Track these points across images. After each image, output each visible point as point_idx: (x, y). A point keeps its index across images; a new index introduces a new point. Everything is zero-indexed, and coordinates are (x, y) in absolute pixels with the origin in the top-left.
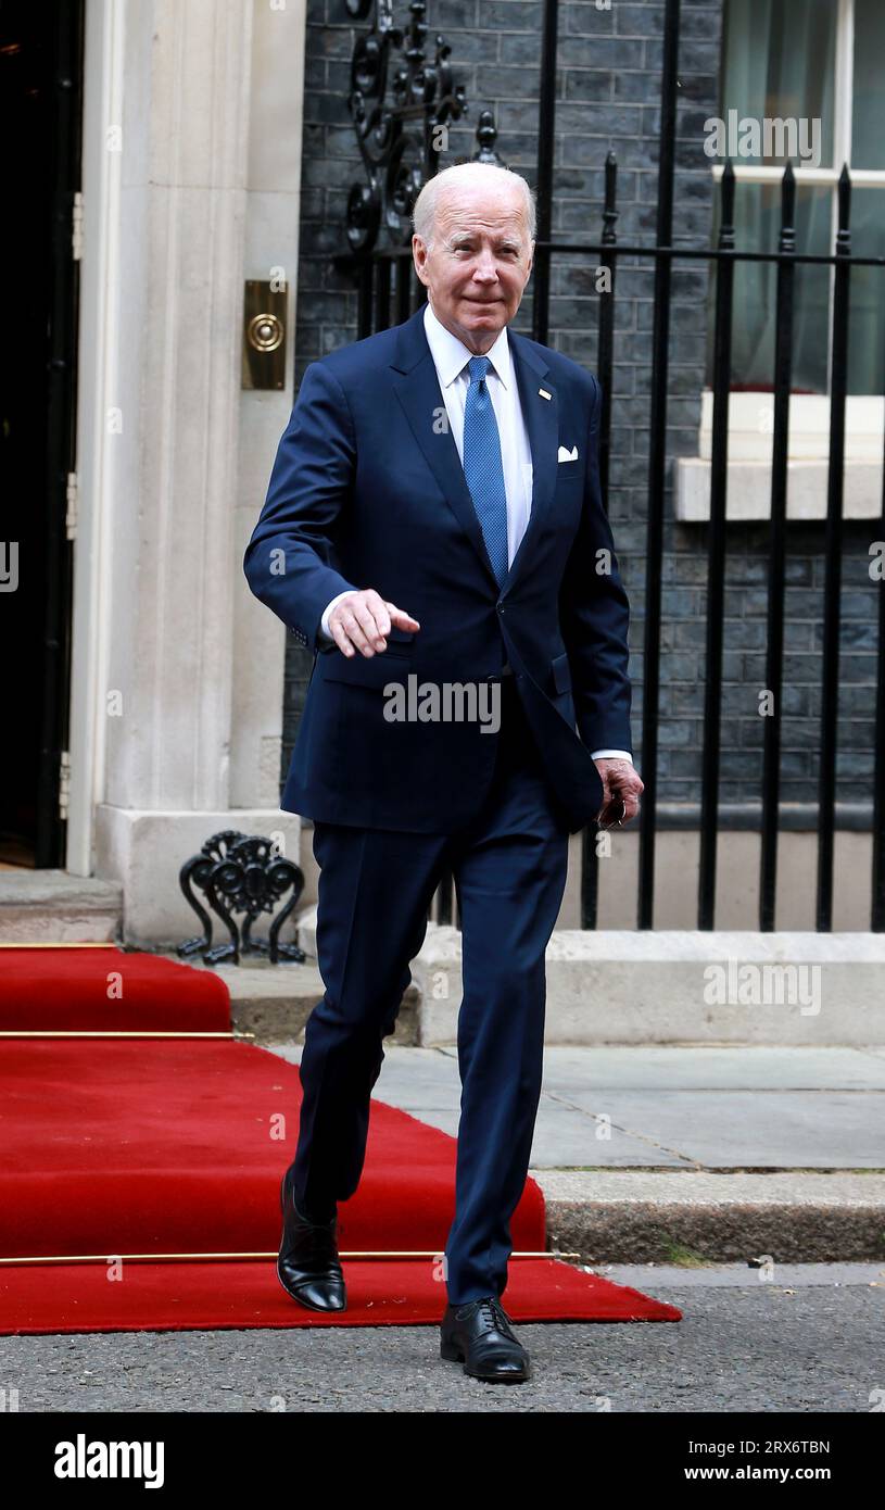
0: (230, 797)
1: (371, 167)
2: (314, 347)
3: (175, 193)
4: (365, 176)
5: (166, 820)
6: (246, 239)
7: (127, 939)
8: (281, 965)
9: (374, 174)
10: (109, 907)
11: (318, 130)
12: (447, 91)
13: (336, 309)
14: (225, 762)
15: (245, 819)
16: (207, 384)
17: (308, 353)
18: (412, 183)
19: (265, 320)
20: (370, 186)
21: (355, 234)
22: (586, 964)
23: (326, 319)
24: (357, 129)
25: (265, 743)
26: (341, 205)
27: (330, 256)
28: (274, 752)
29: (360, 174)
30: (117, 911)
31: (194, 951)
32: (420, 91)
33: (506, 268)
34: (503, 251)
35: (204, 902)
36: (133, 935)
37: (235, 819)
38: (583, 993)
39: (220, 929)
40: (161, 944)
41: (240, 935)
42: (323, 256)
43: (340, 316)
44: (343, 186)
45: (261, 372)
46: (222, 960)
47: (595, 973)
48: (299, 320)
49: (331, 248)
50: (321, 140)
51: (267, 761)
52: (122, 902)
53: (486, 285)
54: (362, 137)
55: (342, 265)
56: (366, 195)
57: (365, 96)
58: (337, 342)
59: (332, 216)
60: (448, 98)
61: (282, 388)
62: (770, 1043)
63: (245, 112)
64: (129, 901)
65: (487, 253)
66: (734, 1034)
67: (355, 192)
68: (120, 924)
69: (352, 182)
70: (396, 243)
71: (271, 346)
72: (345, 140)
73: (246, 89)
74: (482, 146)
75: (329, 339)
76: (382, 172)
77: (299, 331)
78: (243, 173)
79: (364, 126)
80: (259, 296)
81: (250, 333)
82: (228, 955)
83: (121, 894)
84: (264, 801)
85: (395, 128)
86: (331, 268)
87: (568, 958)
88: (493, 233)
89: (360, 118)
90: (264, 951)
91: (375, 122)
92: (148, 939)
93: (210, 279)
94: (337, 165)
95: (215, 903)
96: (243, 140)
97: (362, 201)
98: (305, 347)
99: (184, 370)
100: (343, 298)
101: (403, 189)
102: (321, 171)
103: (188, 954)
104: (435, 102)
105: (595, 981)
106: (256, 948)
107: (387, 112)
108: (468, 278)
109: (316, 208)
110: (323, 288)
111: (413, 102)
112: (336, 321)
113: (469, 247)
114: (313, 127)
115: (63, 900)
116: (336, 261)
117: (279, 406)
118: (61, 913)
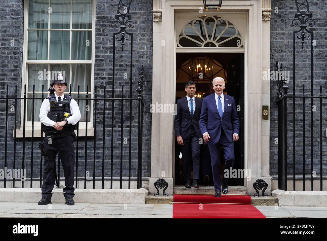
0: (262, 175)
2: (273, 114)
3: (252, 94)
6: (262, 100)
10: (245, 190)
11: (273, 86)
14: (261, 170)
15: (264, 178)
19: (265, 111)
22: (302, 195)
23: (275, 111)
25: (267, 168)
30: (247, 190)
33: (220, 87)
34: (220, 86)
35: (257, 189)
36: (248, 193)
37: (262, 178)
38: (302, 199)
45: (265, 117)
47: (304, 196)
48: (270, 111)
49: (275, 101)
51: (267, 170)
53: (218, 89)
59: (275, 97)
61: (268, 120)
63: (261, 83)
65: (218, 86)
68: (247, 192)
71: (266, 114)
75: (275, 113)
77: (270, 113)
78: (261, 91)
80: (265, 108)
81: (263, 113)
83: (247, 188)
84: (267, 176)
87: (300, 194)
88: (219, 84)
92: (250, 194)
93: (257, 105)
94: (275, 90)
96: (261, 87)
99: (254, 118)
100: (276, 108)
103: (255, 196)
105: (304, 197)
108: (217, 88)
109: (273, 96)
110: (274, 106)
113: (217, 85)
115: (239, 189)
116: (276, 103)
117: (268, 123)
118: (239, 190)
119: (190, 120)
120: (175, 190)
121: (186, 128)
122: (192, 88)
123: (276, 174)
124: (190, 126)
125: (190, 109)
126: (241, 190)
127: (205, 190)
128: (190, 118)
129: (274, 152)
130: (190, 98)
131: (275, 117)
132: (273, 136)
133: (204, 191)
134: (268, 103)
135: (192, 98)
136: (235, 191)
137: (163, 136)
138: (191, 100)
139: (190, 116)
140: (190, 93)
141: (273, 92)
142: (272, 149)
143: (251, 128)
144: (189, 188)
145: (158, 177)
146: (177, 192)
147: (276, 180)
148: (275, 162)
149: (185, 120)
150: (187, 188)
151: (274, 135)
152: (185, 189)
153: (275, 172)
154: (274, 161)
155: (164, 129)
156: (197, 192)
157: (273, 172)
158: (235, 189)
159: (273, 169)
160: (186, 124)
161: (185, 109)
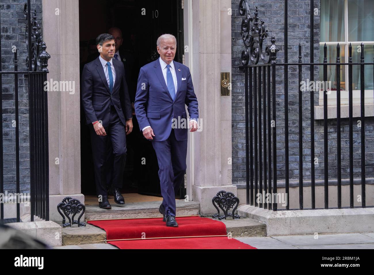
0: (221, 183)
1: (247, 47)
2: (235, 86)
3: (205, 55)
4: (245, 49)
5: (208, 188)
6: (221, 64)
7: (201, 214)
8: (235, 219)
9: (247, 49)
10: (197, 207)
11: (235, 39)
12: (264, 31)
13: (239, 77)
14: (220, 176)
15: (225, 188)
16: (213, 95)
17: (234, 87)
18: (257, 51)
19: (225, 82)
20: (247, 51)
21: (243, 62)
22: (301, 217)
23: (238, 80)
24: (243, 40)
25: (228, 171)
26: (240, 55)
27: (238, 66)
28: (231, 173)
29: (244, 48)
30: (199, 208)
31: (216, 217)
32: (257, 31)
33: (172, 51)
35: (218, 206)
36: (202, 213)
37: (223, 188)
38: (301, 223)
39: (221, 212)
40: (209, 215)
41: (226, 213)
42: (237, 66)
43: (241, 79)
44: (240, 51)
45: (224, 92)
46: (223, 218)
48: (232, 80)
49: (238, 65)
50: (235, 42)
51: (229, 175)
52: (200, 206)
53: (170, 54)
54: (244, 41)
55: (241, 68)
56: (246, 53)
57: (245, 32)
58: (240, 85)
59: (238, 58)
60: (264, 33)
61: (229, 95)
62: (342, 233)
63: (220, 36)
64: (201, 206)
65: (169, 49)
66: (334, 231)
67: (243, 53)
68: (200, 211)
69: (242, 50)
70: (253, 64)
71: (226, 86)
72: (241, 41)
73: (219, 32)
74: (272, 43)
75: (239, 84)
76: (249, 49)
77: (232, 82)
78: (219, 50)
79: (245, 39)
80: (224, 76)
81: (222, 84)
82: (224, 217)
83: (199, 205)
84: (229, 184)
85: (252, 39)
86: (238, 69)
87: (298, 216)
88: (170, 46)
89: (244, 37)
90: (231, 216)
91: (247, 37)
92: (206, 214)
93: (213, 73)
94: (239, 47)
95: (220, 206)
96: (219, 43)
97: (245, 55)
98: (234, 86)
99: (208, 93)
100: (241, 75)
101: (254, 52)
102: (236, 48)
103: (215, 217)
104: (261, 33)
106: (229, 215)
107: (250, 35)
108: (166, 53)
109: (235, 56)
110: (237, 73)
111: (256, 34)
112: (240, 80)
113: (166, 48)
114: (234, 39)
115: (187, 206)
116: (239, 67)
117: (229, 99)
118: (187, 209)
119: (107, 98)
120: (87, 213)
121: (102, 112)
122: (112, 46)
123: (241, 180)
124: (108, 107)
125: (108, 80)
126: (191, 209)
127: (134, 211)
128: (108, 94)
129: (237, 146)
130: (106, 62)
131: (238, 91)
132: (236, 121)
133: (132, 213)
134: (229, 69)
135: (110, 62)
136: (181, 210)
137: (65, 127)
138: (108, 65)
139: (108, 90)
140: (109, 54)
141: (236, 50)
142: (235, 140)
143: (204, 108)
144: (108, 210)
145: (58, 193)
146: (91, 217)
147: (241, 190)
148: (239, 162)
149: (100, 97)
150: (106, 210)
151: (237, 119)
152: (104, 212)
153: (240, 177)
154: (238, 160)
155: (66, 114)
156: (122, 215)
157: (237, 177)
158: (181, 207)
159: (236, 173)
160: (102, 104)
161: (100, 80)
